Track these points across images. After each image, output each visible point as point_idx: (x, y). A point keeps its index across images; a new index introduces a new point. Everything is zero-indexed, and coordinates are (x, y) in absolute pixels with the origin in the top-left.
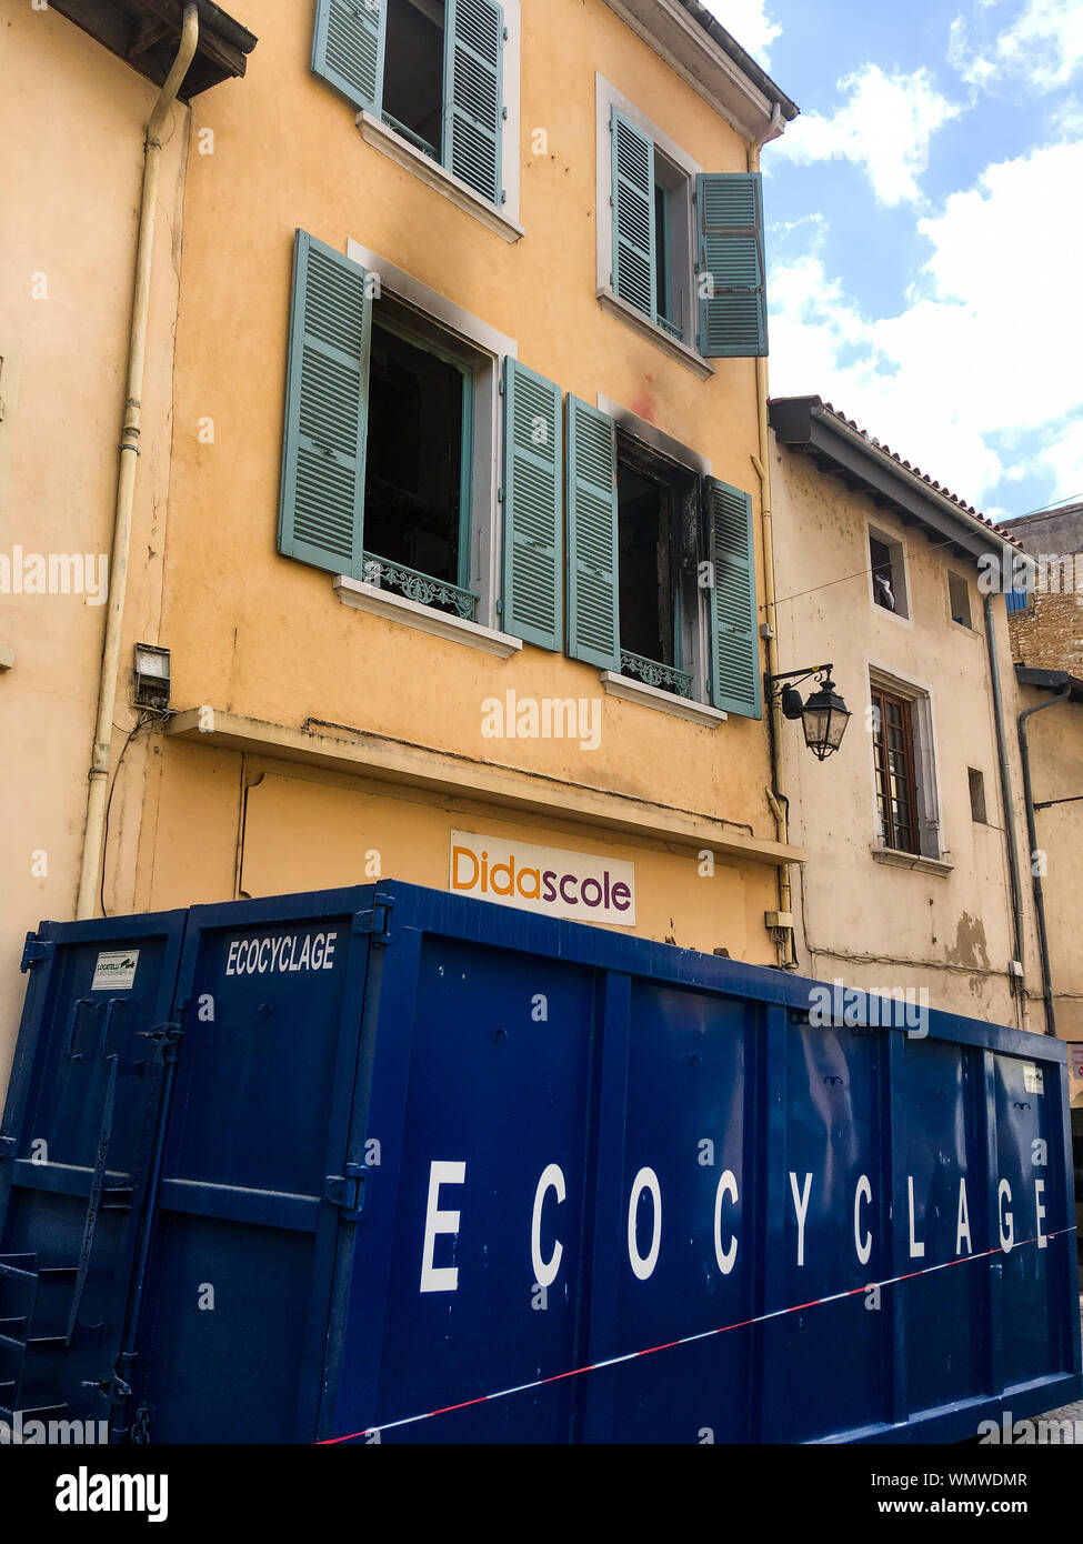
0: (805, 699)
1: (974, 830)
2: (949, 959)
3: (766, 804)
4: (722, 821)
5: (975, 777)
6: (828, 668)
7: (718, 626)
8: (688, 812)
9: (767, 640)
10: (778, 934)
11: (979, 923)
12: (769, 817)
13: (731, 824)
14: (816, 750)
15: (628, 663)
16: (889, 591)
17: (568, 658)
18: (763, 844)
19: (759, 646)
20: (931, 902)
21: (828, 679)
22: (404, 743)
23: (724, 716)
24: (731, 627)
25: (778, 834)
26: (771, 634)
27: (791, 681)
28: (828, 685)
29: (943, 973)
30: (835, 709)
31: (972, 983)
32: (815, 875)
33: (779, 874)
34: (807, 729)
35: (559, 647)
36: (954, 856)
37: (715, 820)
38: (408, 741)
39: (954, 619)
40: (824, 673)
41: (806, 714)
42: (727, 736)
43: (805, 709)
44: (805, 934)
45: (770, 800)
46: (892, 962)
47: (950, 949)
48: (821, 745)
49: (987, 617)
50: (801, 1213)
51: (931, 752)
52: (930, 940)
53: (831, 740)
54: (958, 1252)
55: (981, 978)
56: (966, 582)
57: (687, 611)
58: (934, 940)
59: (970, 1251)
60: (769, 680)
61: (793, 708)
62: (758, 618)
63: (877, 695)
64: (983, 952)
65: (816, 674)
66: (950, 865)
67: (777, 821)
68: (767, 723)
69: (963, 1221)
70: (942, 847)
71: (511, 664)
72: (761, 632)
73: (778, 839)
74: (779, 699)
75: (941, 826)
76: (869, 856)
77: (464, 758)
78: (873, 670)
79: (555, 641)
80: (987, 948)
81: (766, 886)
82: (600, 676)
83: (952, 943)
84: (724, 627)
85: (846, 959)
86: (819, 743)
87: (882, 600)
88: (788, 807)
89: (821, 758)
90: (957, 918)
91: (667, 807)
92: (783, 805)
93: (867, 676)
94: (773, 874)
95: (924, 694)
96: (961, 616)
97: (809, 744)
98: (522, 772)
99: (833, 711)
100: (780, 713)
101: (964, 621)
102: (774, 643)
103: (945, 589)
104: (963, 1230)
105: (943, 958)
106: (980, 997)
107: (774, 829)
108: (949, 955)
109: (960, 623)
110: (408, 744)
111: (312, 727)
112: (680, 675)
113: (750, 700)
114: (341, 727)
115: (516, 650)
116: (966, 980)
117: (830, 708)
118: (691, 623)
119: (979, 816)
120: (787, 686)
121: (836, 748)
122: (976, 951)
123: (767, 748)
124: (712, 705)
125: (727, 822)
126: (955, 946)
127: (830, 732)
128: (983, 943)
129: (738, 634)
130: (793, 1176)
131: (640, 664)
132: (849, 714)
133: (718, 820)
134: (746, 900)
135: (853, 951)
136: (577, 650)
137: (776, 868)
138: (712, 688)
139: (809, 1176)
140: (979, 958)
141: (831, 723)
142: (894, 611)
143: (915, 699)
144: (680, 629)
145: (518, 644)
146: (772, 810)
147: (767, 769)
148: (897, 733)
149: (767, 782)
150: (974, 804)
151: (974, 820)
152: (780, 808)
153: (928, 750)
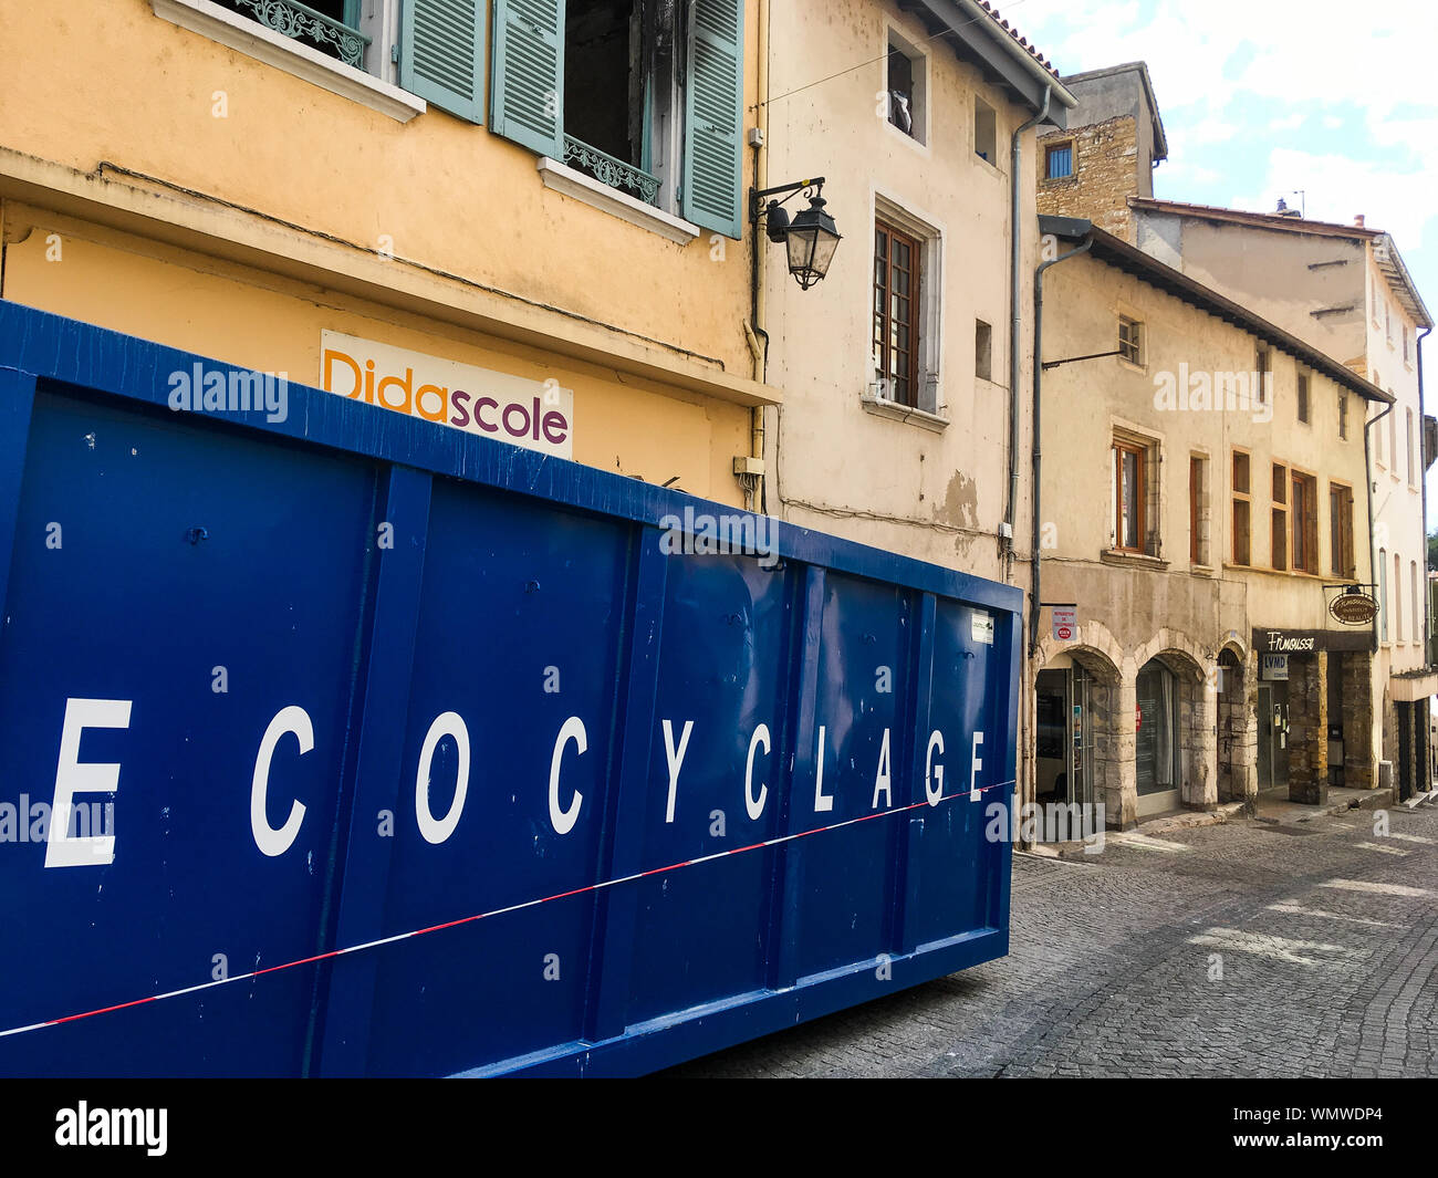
0: (791, 217)
1: (976, 386)
2: (936, 517)
3: (743, 338)
4: (688, 353)
5: (983, 330)
6: (819, 182)
7: (694, 122)
8: (646, 339)
9: (756, 148)
10: (748, 482)
11: (972, 483)
12: (746, 354)
13: (699, 357)
14: (800, 278)
15: (579, 155)
16: (905, 110)
17: (495, 136)
18: (736, 380)
19: (743, 155)
20: (922, 458)
21: (819, 195)
22: (251, 212)
23: (696, 231)
24: (710, 126)
25: (754, 374)
26: (760, 142)
27: (779, 197)
28: (818, 202)
29: (928, 531)
30: (823, 230)
31: (958, 543)
32: (794, 420)
33: (753, 417)
34: (792, 253)
35: (481, 118)
36: (951, 411)
37: (679, 351)
38: (260, 211)
39: (976, 152)
40: (815, 188)
41: (791, 236)
42: (700, 257)
43: (791, 229)
44: (778, 483)
45: (747, 334)
46: (874, 517)
47: (938, 508)
48: (806, 272)
49: (1014, 155)
50: (675, 764)
51: (937, 299)
52: (918, 498)
53: (816, 266)
54: (875, 806)
55: (967, 538)
56: (995, 111)
57: (658, 100)
58: (922, 497)
59: (889, 805)
60: (755, 195)
61: (779, 230)
62: (745, 121)
63: (885, 231)
64: (972, 512)
65: (807, 189)
66: (945, 420)
67: (754, 358)
68: (749, 247)
69: (884, 773)
70: (940, 402)
71: (411, 130)
72: (749, 138)
73: (754, 378)
74: (764, 219)
75: (941, 379)
76: (857, 405)
77: (342, 242)
78: (880, 199)
79: (474, 109)
80: (978, 508)
81: (737, 430)
82: (536, 164)
83: (941, 501)
84: (702, 124)
85: (823, 512)
86: (802, 269)
87: (897, 119)
88: (767, 343)
89: (805, 286)
90: (949, 476)
91: (619, 331)
92: (762, 341)
93: (873, 205)
94: (747, 417)
95: (936, 234)
96: (985, 152)
97: (792, 270)
98: (425, 268)
99: (820, 232)
100: (764, 236)
101: (988, 156)
102: (763, 152)
103: (970, 116)
104: (883, 782)
105: (930, 518)
106: (965, 556)
107: (750, 367)
108: (937, 514)
109: (985, 158)
110: (257, 214)
111: (107, 175)
112: (645, 178)
113: (728, 214)
114: (153, 181)
115: (419, 113)
116: (952, 539)
117: (817, 228)
118: (663, 116)
119: (983, 372)
120: (774, 204)
121: (822, 276)
122: (966, 512)
123: (749, 275)
124: (682, 216)
125: (693, 355)
126: (944, 504)
127: (816, 256)
128: (974, 503)
129: (718, 135)
130: (667, 725)
131: (594, 158)
132: (839, 237)
133: (683, 352)
134: (711, 442)
135: (831, 504)
136: (504, 125)
137: (750, 409)
138: (682, 196)
139: (689, 725)
140: (968, 518)
141: (817, 247)
142: (910, 134)
143: (925, 238)
144: (650, 122)
145: (421, 106)
146: (749, 346)
147: (747, 299)
148: (904, 277)
149: (746, 314)
150: (979, 359)
151: (977, 376)
152: (759, 345)
153: (935, 297)
